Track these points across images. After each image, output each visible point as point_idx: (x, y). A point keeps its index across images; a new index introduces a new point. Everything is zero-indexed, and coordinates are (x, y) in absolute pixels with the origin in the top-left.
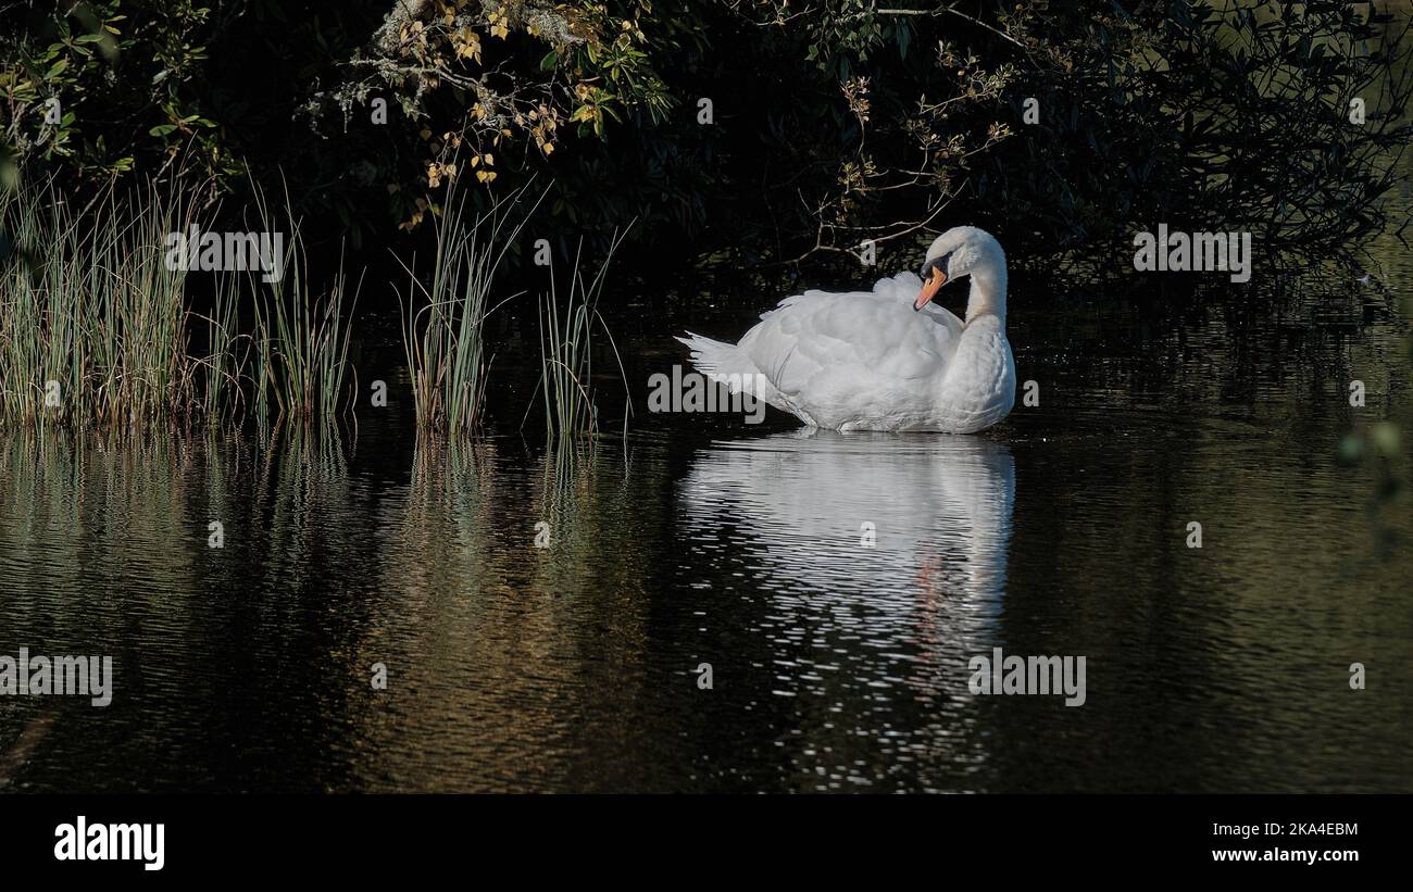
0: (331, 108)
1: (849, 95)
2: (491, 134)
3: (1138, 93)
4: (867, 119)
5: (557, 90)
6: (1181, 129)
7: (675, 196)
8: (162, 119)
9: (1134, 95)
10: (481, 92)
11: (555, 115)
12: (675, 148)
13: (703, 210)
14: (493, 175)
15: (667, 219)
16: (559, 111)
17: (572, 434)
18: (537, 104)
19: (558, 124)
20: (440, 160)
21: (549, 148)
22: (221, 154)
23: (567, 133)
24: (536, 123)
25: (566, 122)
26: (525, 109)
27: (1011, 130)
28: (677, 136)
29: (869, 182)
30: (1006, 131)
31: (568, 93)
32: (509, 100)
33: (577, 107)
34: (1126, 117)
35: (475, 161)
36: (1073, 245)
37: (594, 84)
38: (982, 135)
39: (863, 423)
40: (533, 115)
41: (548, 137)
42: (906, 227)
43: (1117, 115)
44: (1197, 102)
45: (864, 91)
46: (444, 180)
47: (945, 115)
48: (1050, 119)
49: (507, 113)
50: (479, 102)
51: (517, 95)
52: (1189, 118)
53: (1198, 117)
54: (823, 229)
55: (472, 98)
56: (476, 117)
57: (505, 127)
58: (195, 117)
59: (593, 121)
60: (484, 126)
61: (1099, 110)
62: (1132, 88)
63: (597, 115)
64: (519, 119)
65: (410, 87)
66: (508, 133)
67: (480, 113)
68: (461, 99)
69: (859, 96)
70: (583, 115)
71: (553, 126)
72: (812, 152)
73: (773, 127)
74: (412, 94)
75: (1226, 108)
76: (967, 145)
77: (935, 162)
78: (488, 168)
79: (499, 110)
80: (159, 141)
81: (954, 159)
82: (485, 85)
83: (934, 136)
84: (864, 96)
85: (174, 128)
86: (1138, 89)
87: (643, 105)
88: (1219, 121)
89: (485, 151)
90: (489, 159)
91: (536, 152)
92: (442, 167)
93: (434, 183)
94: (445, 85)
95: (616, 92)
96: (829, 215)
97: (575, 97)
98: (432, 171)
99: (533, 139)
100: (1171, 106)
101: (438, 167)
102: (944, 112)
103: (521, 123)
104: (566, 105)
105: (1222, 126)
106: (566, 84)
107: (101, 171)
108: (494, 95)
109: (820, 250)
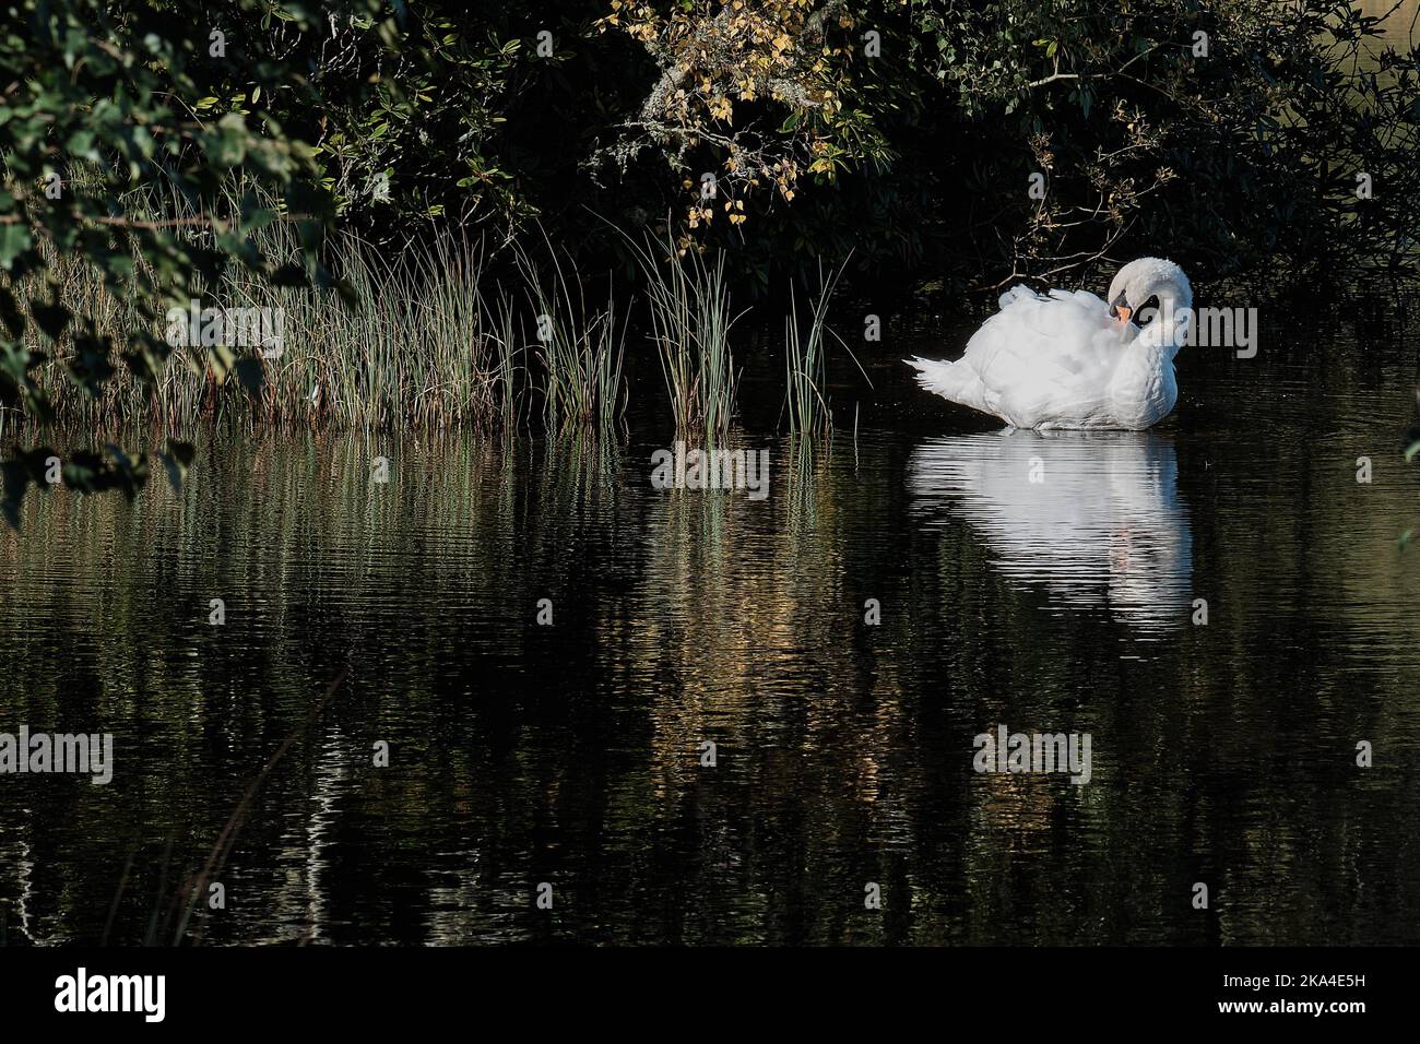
0: (609, 162)
1: (1036, 146)
2: (742, 184)
3: (1283, 146)
4: (1051, 167)
5: (797, 146)
6: (1318, 176)
7: (896, 233)
8: (465, 171)
9: (1279, 148)
10: (734, 147)
11: (795, 167)
12: (896, 195)
13: (920, 247)
14: (743, 218)
15: (890, 253)
16: (799, 164)
17: (811, 434)
18: (781, 158)
19: (798, 174)
20: (700, 205)
21: (790, 195)
22: (517, 200)
23: (805, 182)
24: (780, 174)
25: (805, 173)
26: (770, 162)
27: (1174, 173)
28: (898, 185)
29: (1055, 219)
30: (1170, 174)
31: (806, 148)
32: (757, 155)
33: (813, 161)
34: (1273, 166)
35: (728, 206)
36: (1229, 273)
37: (827, 141)
38: (1152, 179)
40: (777, 167)
41: (790, 186)
43: (1265, 164)
44: (1331, 153)
45: (1048, 144)
46: (702, 222)
47: (1119, 162)
48: (1209, 169)
49: (754, 165)
50: (732, 157)
51: (764, 151)
52: (1324, 167)
53: (1332, 165)
55: (726, 152)
56: (730, 169)
57: (753, 178)
58: (496, 170)
59: (827, 171)
60: (736, 177)
61: (1251, 160)
62: (1278, 142)
63: (831, 166)
64: (765, 171)
65: (674, 145)
66: (756, 182)
67: (733, 166)
68: (717, 154)
69: (1044, 148)
70: (818, 167)
71: (794, 176)
72: (1009, 196)
73: (977, 175)
74: (677, 150)
75: (1356, 158)
76: (1137, 187)
77: (1110, 201)
78: (739, 213)
79: (749, 163)
80: (465, 190)
82: (736, 142)
84: (1048, 149)
85: (476, 180)
86: (1282, 142)
87: (869, 157)
88: (1351, 168)
89: (737, 199)
90: (740, 204)
91: (780, 198)
92: (701, 210)
93: (694, 224)
94: (705, 143)
95: (846, 148)
96: (1023, 248)
97: (812, 152)
98: (693, 214)
99: (778, 187)
100: (1310, 156)
101: (697, 211)
103: (767, 174)
104: (804, 158)
105: (1353, 173)
106: (804, 141)
107: (417, 216)
108: (745, 151)
109: (1015, 277)
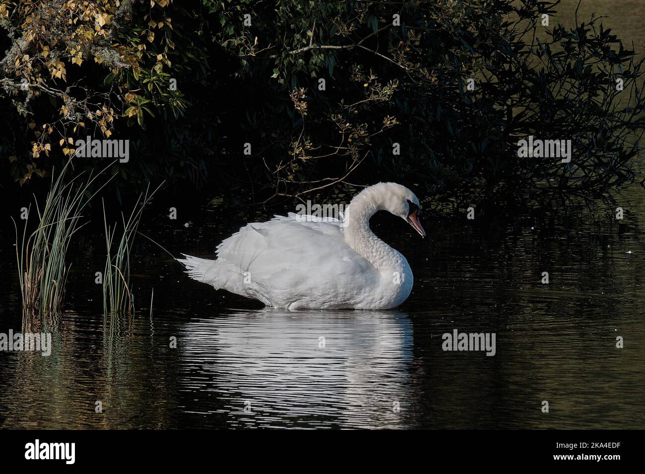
1: (294, 99)
2: (72, 125)
3: (479, 97)
4: (306, 114)
5: (113, 97)
6: (505, 119)
7: (188, 162)
9: (476, 98)
10: (66, 98)
11: (112, 113)
12: (188, 133)
13: (206, 172)
14: (73, 151)
15: (184, 177)
16: (115, 111)
18: (101, 106)
19: (114, 118)
20: (40, 141)
21: (109, 134)
23: (120, 124)
24: (101, 118)
25: (119, 117)
26: (93, 109)
27: (397, 120)
28: (190, 126)
29: (308, 152)
30: (394, 121)
31: (120, 99)
32: (83, 103)
33: (126, 107)
34: (471, 112)
35: (62, 142)
36: (438, 192)
37: (137, 93)
38: (380, 124)
39: (303, 302)
40: (98, 112)
41: (108, 127)
42: (332, 181)
43: (467, 110)
45: (303, 97)
46: (42, 153)
47: (356, 111)
48: (423, 113)
49: (81, 111)
50: (65, 105)
51: (89, 100)
52: (510, 113)
53: (516, 111)
54: (279, 182)
55: (61, 102)
56: (63, 114)
57: (81, 121)
59: (136, 116)
60: (68, 120)
61: (455, 107)
62: (475, 94)
63: (139, 113)
64: (90, 115)
65: (21, 96)
66: (82, 124)
67: (66, 112)
68: (54, 104)
69: (300, 100)
70: (130, 113)
71: (111, 119)
72: (274, 135)
73: (249, 119)
74: (23, 100)
75: (534, 105)
76: (370, 130)
77: (350, 140)
78: (70, 147)
79: (78, 110)
81: (361, 138)
82: (68, 94)
83: (348, 124)
84: (304, 100)
86: (478, 94)
87: (168, 106)
88: (530, 114)
89: (68, 136)
90: (71, 141)
91: (101, 136)
92: (41, 146)
93: (36, 155)
94: (44, 94)
95: (151, 99)
96: (283, 174)
97: (124, 101)
98: (35, 148)
99: (99, 128)
100: (500, 104)
101: (38, 145)
102: (355, 110)
103: (91, 118)
104: (120, 107)
105: (531, 117)
106: (119, 93)
108: (74, 101)
109: (278, 196)
